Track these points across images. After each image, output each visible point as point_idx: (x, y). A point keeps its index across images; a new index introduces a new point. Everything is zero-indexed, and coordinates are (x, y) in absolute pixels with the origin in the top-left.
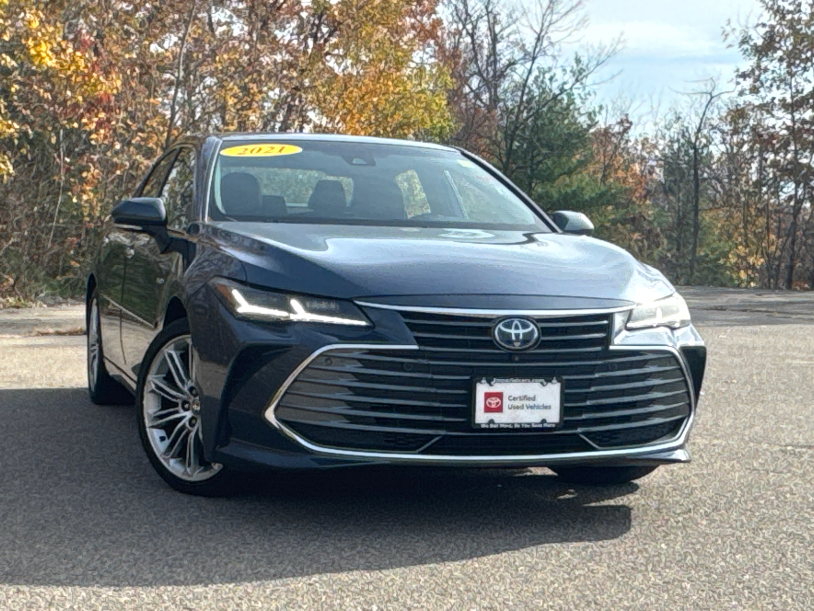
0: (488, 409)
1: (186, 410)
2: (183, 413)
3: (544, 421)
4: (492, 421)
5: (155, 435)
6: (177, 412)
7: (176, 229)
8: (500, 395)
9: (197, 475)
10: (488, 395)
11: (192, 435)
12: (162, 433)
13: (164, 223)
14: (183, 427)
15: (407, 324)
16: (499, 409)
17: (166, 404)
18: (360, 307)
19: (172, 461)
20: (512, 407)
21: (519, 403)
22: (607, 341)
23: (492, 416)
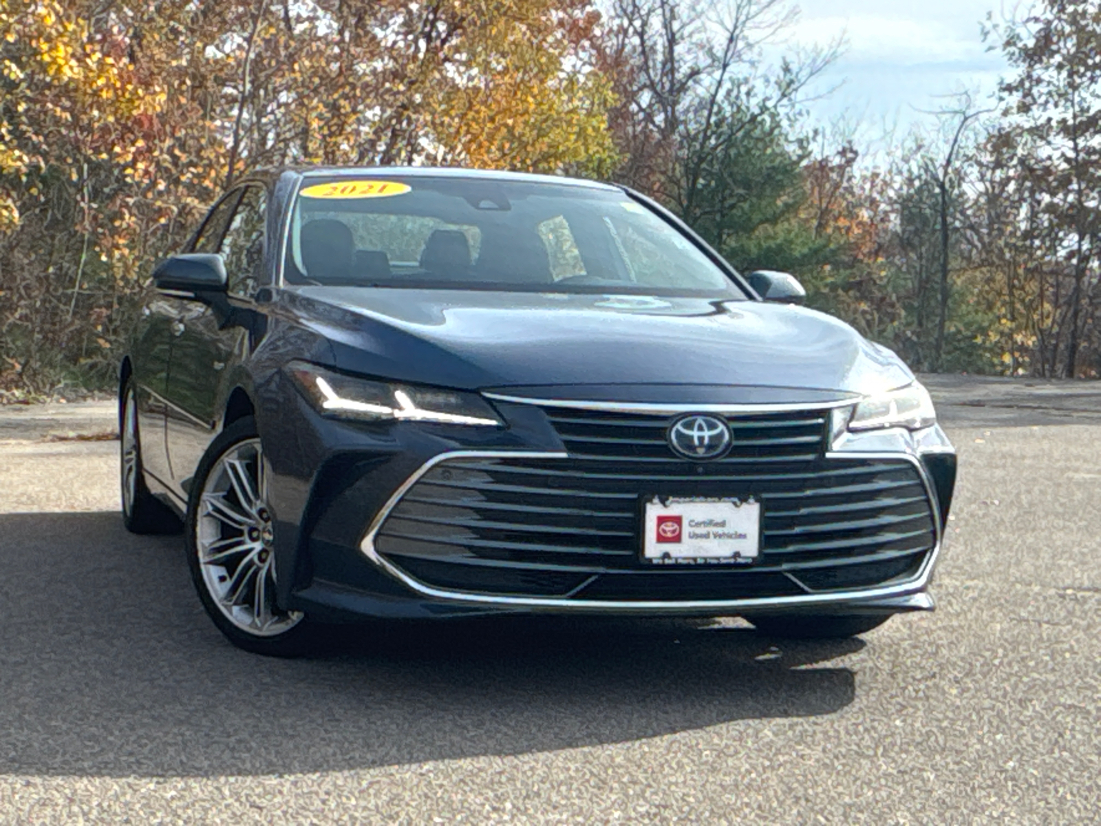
0: (661, 539)
1: (254, 540)
2: (250, 545)
3: (737, 555)
4: (666, 555)
5: (212, 574)
6: (241, 543)
7: (241, 296)
8: (678, 520)
9: (269, 628)
10: (662, 520)
11: (263, 573)
12: (222, 571)
13: (224, 288)
14: (251, 563)
15: (554, 423)
16: (677, 539)
17: (227, 531)
18: (489, 401)
19: (235, 609)
20: (694, 536)
21: (701, 530)
22: (823, 446)
23: (667, 547)
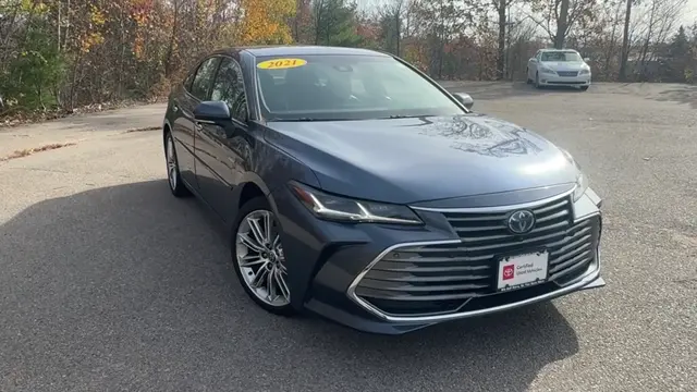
0: (505, 278)
1: (265, 258)
2: (262, 260)
3: (538, 280)
4: (507, 286)
5: (246, 271)
6: (258, 259)
8: (512, 267)
10: (506, 268)
11: (271, 275)
12: (250, 270)
14: (264, 269)
15: (450, 222)
16: (512, 277)
17: (251, 252)
18: (413, 210)
19: (259, 290)
20: (518, 274)
21: (523, 270)
22: (570, 217)
23: (508, 282)
